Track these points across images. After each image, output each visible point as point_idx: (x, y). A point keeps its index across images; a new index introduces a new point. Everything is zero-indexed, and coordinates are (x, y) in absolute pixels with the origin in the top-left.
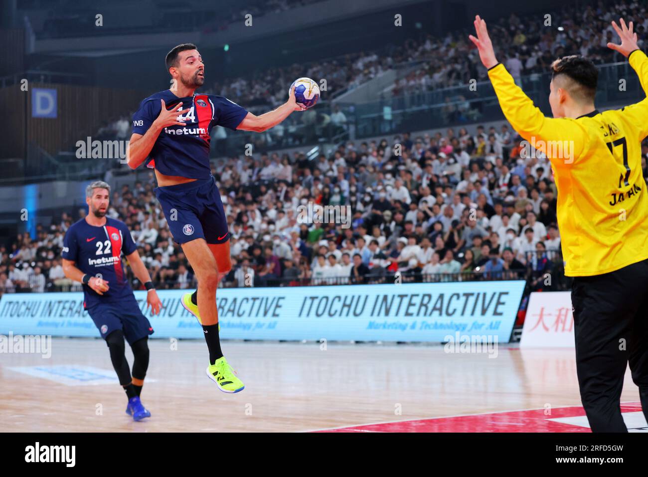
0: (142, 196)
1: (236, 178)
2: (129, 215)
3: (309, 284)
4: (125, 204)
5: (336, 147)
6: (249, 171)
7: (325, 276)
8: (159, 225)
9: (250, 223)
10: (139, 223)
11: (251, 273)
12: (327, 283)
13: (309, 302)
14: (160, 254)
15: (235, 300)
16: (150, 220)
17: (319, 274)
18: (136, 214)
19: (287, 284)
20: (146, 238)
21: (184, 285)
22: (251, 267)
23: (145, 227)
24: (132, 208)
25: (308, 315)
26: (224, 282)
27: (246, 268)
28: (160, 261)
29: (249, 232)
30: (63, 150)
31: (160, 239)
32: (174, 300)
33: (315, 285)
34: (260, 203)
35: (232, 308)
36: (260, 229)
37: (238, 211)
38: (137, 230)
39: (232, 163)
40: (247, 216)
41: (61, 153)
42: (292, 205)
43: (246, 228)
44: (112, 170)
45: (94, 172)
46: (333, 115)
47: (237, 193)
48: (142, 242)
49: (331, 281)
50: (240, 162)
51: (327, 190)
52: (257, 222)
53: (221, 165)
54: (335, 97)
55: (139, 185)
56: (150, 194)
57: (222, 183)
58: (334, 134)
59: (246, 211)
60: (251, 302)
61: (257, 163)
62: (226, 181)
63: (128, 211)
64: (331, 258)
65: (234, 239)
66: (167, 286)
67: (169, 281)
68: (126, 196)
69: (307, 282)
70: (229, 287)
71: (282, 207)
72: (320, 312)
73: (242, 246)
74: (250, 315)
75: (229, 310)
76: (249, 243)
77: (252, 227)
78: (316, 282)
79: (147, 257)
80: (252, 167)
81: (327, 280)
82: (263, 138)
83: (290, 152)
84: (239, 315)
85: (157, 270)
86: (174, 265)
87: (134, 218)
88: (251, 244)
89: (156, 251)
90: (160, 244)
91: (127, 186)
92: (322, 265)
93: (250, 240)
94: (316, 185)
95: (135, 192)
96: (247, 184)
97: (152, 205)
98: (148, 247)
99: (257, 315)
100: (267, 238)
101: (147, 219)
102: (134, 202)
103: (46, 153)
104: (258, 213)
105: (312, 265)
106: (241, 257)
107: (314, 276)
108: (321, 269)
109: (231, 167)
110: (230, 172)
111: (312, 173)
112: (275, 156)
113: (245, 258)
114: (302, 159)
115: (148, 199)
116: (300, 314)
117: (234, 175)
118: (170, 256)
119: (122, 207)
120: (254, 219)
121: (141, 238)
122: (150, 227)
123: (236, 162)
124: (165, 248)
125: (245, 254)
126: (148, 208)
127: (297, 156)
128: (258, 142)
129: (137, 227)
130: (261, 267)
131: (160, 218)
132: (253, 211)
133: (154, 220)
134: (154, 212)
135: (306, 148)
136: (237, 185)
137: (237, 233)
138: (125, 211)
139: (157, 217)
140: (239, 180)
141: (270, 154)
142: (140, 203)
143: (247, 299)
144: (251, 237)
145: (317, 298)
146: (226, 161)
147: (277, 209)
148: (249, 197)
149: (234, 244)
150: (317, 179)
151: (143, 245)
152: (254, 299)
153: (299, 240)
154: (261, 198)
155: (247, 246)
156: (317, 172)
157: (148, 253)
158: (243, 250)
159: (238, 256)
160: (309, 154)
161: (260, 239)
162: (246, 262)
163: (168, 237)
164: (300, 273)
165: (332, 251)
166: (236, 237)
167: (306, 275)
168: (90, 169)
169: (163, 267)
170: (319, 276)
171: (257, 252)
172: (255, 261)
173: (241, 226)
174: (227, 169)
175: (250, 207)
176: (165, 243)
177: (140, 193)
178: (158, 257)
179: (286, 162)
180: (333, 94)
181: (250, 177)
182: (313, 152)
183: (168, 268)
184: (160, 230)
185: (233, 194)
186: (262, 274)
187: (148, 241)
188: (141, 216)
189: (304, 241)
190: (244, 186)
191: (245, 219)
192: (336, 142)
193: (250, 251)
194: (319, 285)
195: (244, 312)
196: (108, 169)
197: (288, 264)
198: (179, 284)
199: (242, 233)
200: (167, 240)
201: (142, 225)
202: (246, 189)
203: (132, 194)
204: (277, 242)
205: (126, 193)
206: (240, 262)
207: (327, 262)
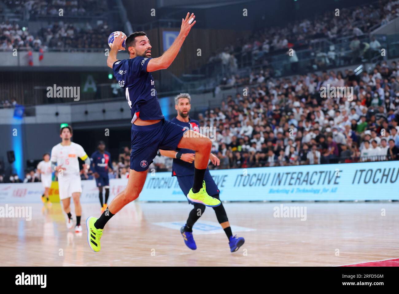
0: (241, 103)
1: (305, 89)
2: (233, 116)
3: (358, 161)
4: (230, 109)
5: (374, 65)
6: (315, 84)
7: (369, 155)
8: (253, 123)
9: (317, 120)
10: (239, 122)
11: (318, 154)
12: (371, 160)
13: (359, 173)
14: (255, 143)
15: (308, 173)
16: (247, 120)
17: (365, 154)
18: (238, 116)
19: (344, 161)
20: (245, 132)
21: (272, 164)
22: (318, 150)
23: (244, 125)
24: (234, 112)
25: (359, 183)
26: (300, 161)
27: (314, 151)
28: (255, 148)
29: (316, 126)
30: (186, 74)
31: (254, 133)
32: (266, 175)
33: (363, 162)
34: (322, 106)
35: (306, 179)
36: (324, 124)
37: (308, 111)
38: (239, 127)
39: (302, 78)
40: (314, 115)
41: (185, 75)
42: (345, 106)
43: (313, 123)
44: (220, 86)
45: (208, 88)
46: (372, 43)
47: (307, 99)
48: (242, 135)
49: (374, 159)
50: (308, 78)
51: (369, 96)
52: (321, 119)
53: (294, 80)
54: (372, 30)
55: (239, 96)
56: (246, 101)
57: (296, 93)
58: (373, 57)
59: (313, 112)
60: (319, 174)
61: (320, 78)
62: (299, 91)
63: (232, 114)
64: (374, 142)
65: (306, 131)
66: (260, 165)
67: (262, 162)
68: (230, 104)
69: (357, 160)
70: (304, 164)
71: (338, 108)
72: (367, 180)
73: (312, 136)
74: (318, 183)
75: (304, 181)
76: (316, 134)
77: (318, 122)
78: (364, 160)
79: (246, 145)
80: (316, 81)
81: (371, 158)
82: (323, 60)
83: (342, 70)
84: (311, 184)
85: (253, 154)
86: (265, 150)
87: (236, 118)
88: (318, 134)
89: (252, 141)
90: (255, 136)
91: (231, 96)
92: (367, 148)
93: (317, 131)
94: (361, 92)
95: (236, 100)
96: (313, 93)
97: (248, 109)
98: (247, 139)
99: (323, 183)
100: (328, 130)
101: (245, 119)
102: (236, 107)
103: (174, 76)
104: (322, 113)
105: (360, 148)
106: (311, 144)
107: (362, 155)
108: (367, 150)
109: (302, 82)
110: (301, 85)
111: (358, 84)
112: (332, 73)
113: (313, 144)
114: (351, 74)
115: (245, 105)
116: (353, 183)
117: (304, 87)
118: (262, 144)
119: (227, 111)
120: (319, 117)
121: (242, 132)
122: (248, 125)
123: (305, 78)
124: (258, 139)
125: (314, 141)
126: (246, 111)
127: (347, 72)
128: (320, 64)
129: (239, 125)
130: (325, 150)
131: (254, 118)
132: (318, 111)
133: (250, 120)
134: (250, 114)
135: (354, 67)
136: (306, 94)
137: (307, 127)
138: (230, 114)
139: (252, 118)
140: (308, 91)
141: (328, 71)
142: (240, 108)
143: (316, 172)
144: (317, 129)
145: (364, 170)
146: (298, 77)
147: (335, 110)
148: (315, 102)
149: (306, 134)
150: (362, 88)
151: (243, 137)
152: (321, 172)
153: (351, 130)
154: (323, 102)
155: (314, 136)
156: (361, 83)
157: (247, 143)
158: (312, 139)
159: (309, 143)
160: (356, 71)
161: (324, 131)
162: (315, 147)
163: (261, 131)
164: (352, 154)
165: (374, 137)
166: (307, 130)
167: (356, 155)
168: (205, 86)
169: (258, 152)
170: (366, 156)
171: (322, 140)
172: (320, 146)
173: (310, 122)
174: (299, 83)
175: (316, 109)
176: (258, 136)
177: (241, 101)
178: (254, 145)
179: (340, 76)
180: (371, 29)
181: (316, 88)
182: (358, 70)
183: (261, 153)
184: (254, 126)
185: (304, 100)
186: (326, 155)
187: (247, 134)
188: (241, 117)
189: (354, 131)
190: (311, 94)
191: (313, 117)
192: (374, 62)
193: (317, 139)
194: (365, 162)
195: (314, 182)
196: (217, 86)
197: (344, 148)
198: (269, 163)
199: (312, 127)
200: (259, 133)
201: (242, 123)
202: (313, 96)
203: (234, 102)
204: (335, 133)
205: (230, 101)
206: (310, 147)
207: (371, 145)
